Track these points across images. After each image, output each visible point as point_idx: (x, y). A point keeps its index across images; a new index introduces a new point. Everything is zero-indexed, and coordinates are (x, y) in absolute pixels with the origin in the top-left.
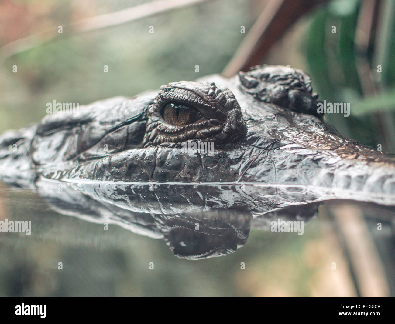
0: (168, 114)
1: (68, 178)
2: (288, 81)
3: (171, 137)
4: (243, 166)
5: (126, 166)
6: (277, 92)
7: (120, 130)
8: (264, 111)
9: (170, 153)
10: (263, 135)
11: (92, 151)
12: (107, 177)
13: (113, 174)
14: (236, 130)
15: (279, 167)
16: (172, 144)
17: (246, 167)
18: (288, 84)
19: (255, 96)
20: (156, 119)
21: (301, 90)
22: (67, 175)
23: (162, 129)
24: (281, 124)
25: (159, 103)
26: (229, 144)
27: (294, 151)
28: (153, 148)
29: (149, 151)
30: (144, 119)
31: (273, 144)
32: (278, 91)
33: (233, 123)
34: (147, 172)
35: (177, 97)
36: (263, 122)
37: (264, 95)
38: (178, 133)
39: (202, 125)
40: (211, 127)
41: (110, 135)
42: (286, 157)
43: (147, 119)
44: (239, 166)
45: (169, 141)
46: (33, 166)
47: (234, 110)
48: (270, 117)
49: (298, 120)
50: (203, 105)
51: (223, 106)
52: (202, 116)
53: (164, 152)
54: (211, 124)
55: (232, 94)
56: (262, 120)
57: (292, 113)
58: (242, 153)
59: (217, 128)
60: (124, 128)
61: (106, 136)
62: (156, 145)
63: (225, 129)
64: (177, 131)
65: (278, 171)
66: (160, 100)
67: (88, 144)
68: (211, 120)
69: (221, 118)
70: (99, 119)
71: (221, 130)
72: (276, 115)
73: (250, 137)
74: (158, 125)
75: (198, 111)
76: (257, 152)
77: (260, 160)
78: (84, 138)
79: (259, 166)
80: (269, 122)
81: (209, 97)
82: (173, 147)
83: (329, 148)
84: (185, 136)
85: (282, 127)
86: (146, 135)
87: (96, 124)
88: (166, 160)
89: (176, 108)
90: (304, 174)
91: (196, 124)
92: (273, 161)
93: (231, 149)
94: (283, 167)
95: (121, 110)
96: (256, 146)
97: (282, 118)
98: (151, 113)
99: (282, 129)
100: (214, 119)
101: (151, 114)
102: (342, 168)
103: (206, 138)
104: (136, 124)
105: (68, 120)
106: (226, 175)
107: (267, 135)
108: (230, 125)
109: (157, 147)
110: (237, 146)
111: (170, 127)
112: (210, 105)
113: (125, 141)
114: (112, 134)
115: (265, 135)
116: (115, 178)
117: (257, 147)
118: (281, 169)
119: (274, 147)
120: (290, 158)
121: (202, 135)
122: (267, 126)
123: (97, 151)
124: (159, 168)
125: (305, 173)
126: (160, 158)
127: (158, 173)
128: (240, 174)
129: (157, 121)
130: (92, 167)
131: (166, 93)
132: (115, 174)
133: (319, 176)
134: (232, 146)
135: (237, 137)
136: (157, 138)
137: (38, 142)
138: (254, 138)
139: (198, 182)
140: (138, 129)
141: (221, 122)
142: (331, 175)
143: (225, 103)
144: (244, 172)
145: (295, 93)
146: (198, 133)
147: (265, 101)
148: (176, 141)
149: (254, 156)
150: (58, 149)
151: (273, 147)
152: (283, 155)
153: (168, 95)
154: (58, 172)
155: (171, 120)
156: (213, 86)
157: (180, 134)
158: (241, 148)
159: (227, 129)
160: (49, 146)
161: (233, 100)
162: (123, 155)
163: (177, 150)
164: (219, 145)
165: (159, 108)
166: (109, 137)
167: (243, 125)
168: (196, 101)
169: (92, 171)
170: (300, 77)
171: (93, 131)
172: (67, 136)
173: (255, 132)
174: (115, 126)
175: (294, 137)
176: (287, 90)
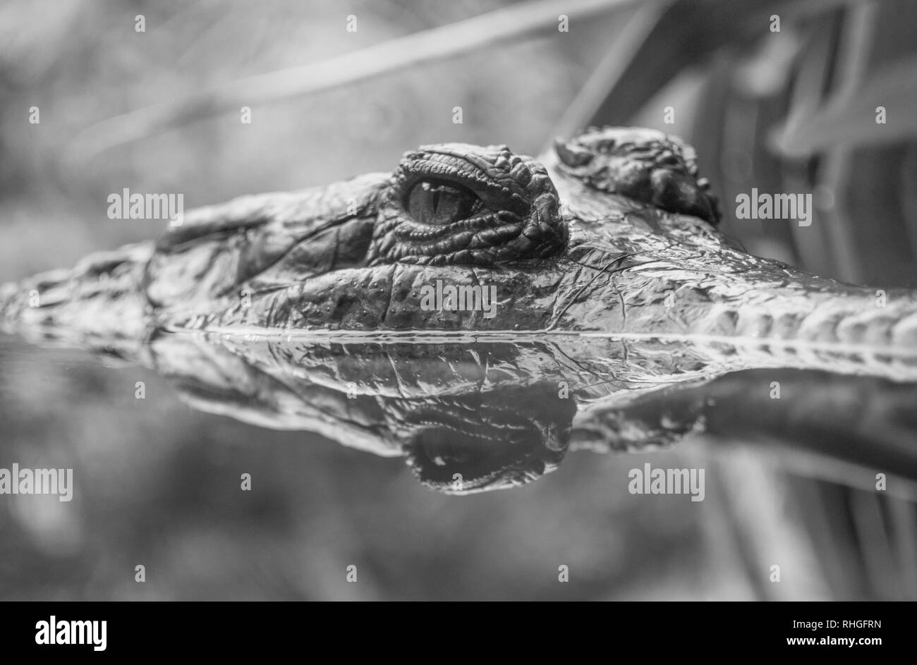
0: (416, 203)
1: (219, 325)
2: (652, 153)
3: (422, 247)
4: (560, 300)
5: (333, 300)
6: (629, 173)
7: (323, 236)
8: (603, 207)
9: (419, 274)
10: (600, 245)
11: (267, 278)
12: (295, 322)
13: (308, 315)
14: (547, 233)
15: (632, 302)
16: (423, 259)
17: (566, 303)
18: (651, 159)
19: (586, 181)
20: (394, 213)
21: (676, 171)
22: (217, 321)
23: (404, 231)
24: (637, 230)
25: (401, 182)
26: (535, 260)
27: (660, 274)
28: (387, 266)
29: (379, 272)
30: (372, 216)
31: (620, 261)
32: (631, 170)
33: (542, 220)
34: (374, 311)
35: (436, 168)
36: (600, 225)
37: (602, 179)
38: (435, 237)
39: (482, 221)
40: (499, 226)
41: (304, 245)
42: (645, 284)
43: (375, 215)
44: (553, 300)
45: (418, 254)
46: (149, 309)
47: (546, 195)
48: (616, 218)
49: (669, 225)
50: (485, 183)
51: (523, 186)
52: (483, 207)
53: (407, 273)
54: (500, 221)
55: (541, 167)
56: (599, 222)
57: (658, 212)
58: (559, 277)
59: (511, 228)
60: (330, 232)
61: (296, 249)
62: (391, 261)
63: (528, 230)
64: (434, 234)
65: (628, 310)
66: (402, 176)
67: (259, 264)
68: (500, 212)
69: (520, 210)
70: (281, 218)
71: (519, 232)
72: (626, 214)
73: (575, 248)
74: (396, 224)
75: (476, 197)
76: (589, 274)
77: (593, 290)
78: (252, 254)
79: (592, 300)
80: (613, 225)
81: (497, 170)
82: (425, 264)
83: (729, 269)
84: (449, 245)
85: (638, 233)
86: (372, 245)
87: (275, 227)
88: (411, 287)
89: (433, 192)
90: (679, 314)
91: (472, 220)
92: (620, 292)
93: (538, 269)
94: (638, 302)
95: (327, 199)
96: (587, 264)
97: (638, 219)
98: (385, 204)
99: (639, 237)
100: (506, 212)
101: (383, 206)
102: (753, 302)
103: (490, 246)
104: (355, 224)
105: (221, 223)
106: (528, 316)
107: (608, 245)
108: (538, 224)
109: (393, 266)
110: (549, 264)
111: (421, 228)
112: (500, 185)
113: (332, 257)
114: (308, 244)
115: (604, 246)
116: (311, 323)
117: (588, 266)
118: (635, 306)
119: (621, 267)
120: (652, 286)
121: (482, 241)
122: (609, 232)
123: (277, 277)
124: (397, 302)
125: (682, 311)
126: (400, 284)
127: (394, 312)
128: (554, 316)
129: (396, 217)
130: (266, 305)
131: (414, 162)
132: (311, 316)
133: (708, 317)
134: (540, 263)
135: (550, 247)
136: (395, 249)
137: (159, 266)
138: (583, 250)
139: (472, 330)
140: (359, 234)
141: (518, 218)
142: (732, 315)
143: (529, 182)
144: (563, 310)
145: (665, 174)
146: (474, 238)
147: (605, 191)
148: (431, 254)
149: (582, 282)
150: (200, 277)
151: (619, 265)
152: (639, 281)
153: (417, 164)
154: (198, 317)
155: (423, 215)
156: (505, 152)
157: (440, 241)
158: (557, 267)
159: (531, 231)
160: (182, 272)
161: (543, 176)
162: (329, 279)
163: (433, 270)
164: (515, 262)
165: (400, 192)
166: (300, 249)
167: (562, 224)
168: (471, 176)
169: (266, 310)
170: (675, 148)
171: (270, 239)
172: (218, 252)
173: (585, 238)
174: (313, 228)
175: (660, 251)
176: (649, 170)
